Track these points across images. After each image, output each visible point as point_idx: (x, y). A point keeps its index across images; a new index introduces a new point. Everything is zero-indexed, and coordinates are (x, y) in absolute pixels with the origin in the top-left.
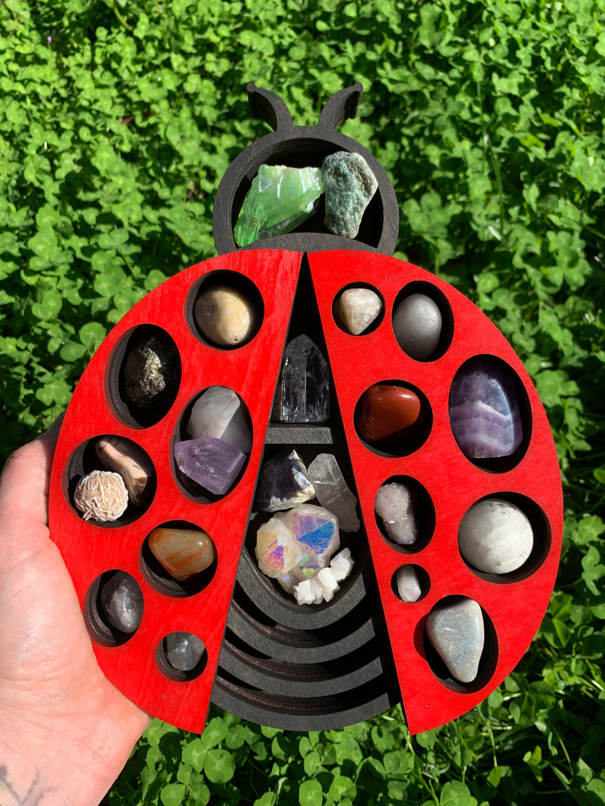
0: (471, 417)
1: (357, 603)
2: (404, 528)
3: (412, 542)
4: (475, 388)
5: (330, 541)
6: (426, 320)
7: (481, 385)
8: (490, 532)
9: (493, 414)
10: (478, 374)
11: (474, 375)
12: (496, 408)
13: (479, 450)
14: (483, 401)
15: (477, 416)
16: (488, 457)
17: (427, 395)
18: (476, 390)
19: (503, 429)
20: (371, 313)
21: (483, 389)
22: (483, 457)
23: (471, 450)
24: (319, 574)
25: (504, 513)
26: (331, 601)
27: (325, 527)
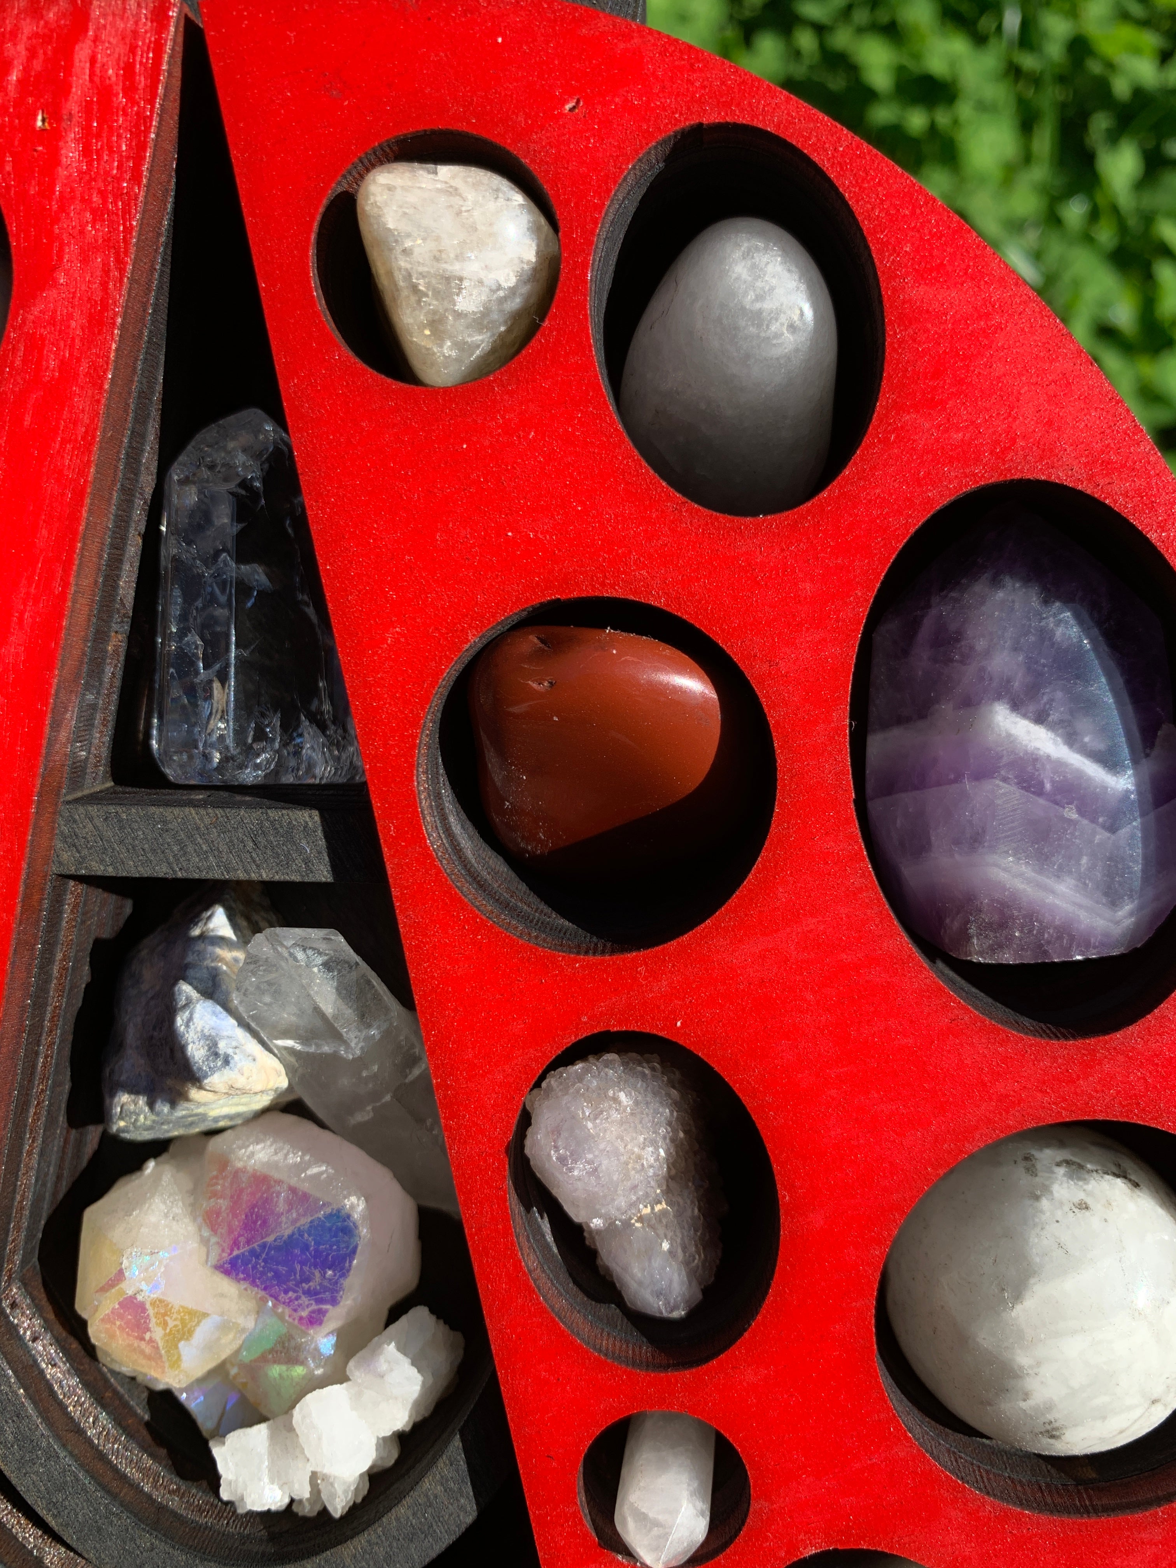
0: (958, 779)
1: (447, 1540)
2: (650, 1251)
3: (679, 1313)
4: (981, 645)
5: (346, 1283)
6: (757, 317)
7: (1010, 633)
8: (1018, 1297)
9: (1059, 765)
10: (996, 582)
11: (979, 587)
12: (1071, 739)
13: (990, 926)
14: (1016, 706)
15: (983, 774)
16: (1028, 958)
17: (752, 672)
18: (987, 653)
19: (1101, 836)
20: (490, 278)
21: (1016, 649)
22: (1007, 958)
23: (954, 925)
24: (296, 1412)
25: (1083, 1206)
26: (354, 1511)
27: (316, 1227)
